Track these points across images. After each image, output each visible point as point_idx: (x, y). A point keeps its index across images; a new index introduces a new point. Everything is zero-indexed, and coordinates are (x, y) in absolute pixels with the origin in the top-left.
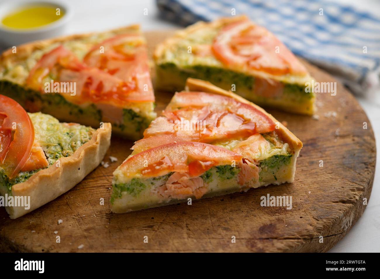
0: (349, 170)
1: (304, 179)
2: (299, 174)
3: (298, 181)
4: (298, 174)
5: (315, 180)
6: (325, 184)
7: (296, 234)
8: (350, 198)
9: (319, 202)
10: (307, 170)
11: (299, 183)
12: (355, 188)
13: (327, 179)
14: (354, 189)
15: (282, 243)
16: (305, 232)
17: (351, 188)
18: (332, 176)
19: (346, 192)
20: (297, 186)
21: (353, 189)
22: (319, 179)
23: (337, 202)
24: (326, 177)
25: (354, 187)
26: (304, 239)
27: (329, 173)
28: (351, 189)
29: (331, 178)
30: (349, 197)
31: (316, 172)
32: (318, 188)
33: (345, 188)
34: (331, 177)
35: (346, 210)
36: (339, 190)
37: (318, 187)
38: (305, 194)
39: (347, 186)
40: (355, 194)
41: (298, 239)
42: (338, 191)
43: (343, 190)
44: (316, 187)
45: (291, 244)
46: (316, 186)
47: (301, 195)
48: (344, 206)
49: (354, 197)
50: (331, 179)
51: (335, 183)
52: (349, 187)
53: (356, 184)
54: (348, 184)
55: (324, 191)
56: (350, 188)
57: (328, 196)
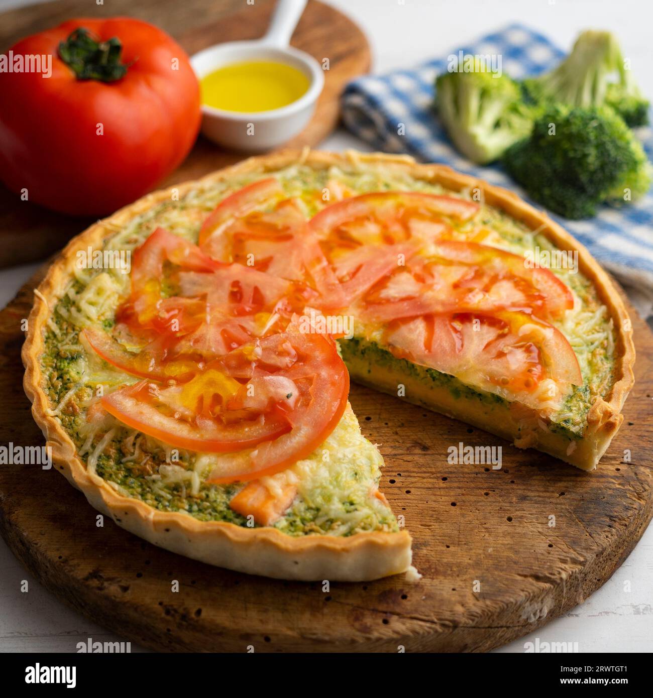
0: (577, 524)
1: (493, 525)
2: (492, 514)
3: (484, 527)
4: (490, 513)
5: (510, 530)
6: (524, 540)
7: (432, 614)
8: (551, 574)
9: (496, 569)
10: (508, 510)
11: (483, 530)
12: (569, 559)
13: (532, 532)
14: (567, 560)
15: (404, 624)
16: (447, 615)
17: (562, 557)
18: (542, 528)
19: (549, 561)
20: (477, 534)
21: (564, 560)
22: (519, 530)
23: (525, 576)
24: (533, 529)
25: (568, 557)
26: (443, 625)
27: (542, 523)
28: (560, 559)
29: (539, 532)
30: (551, 572)
31: (521, 517)
32: (509, 546)
33: (553, 554)
34: (540, 530)
35: (534, 592)
36: (539, 556)
37: (508, 544)
38: (481, 551)
39: (558, 551)
40: (563, 568)
41: (433, 622)
42: (538, 558)
43: (548, 557)
44: (506, 542)
45: (418, 629)
46: (508, 541)
47: (474, 551)
48: (532, 585)
49: (560, 573)
50: (539, 534)
51: (541, 543)
52: (559, 555)
53: (575, 551)
54: (560, 548)
55: (517, 552)
56: (559, 557)
57: (515, 563)
